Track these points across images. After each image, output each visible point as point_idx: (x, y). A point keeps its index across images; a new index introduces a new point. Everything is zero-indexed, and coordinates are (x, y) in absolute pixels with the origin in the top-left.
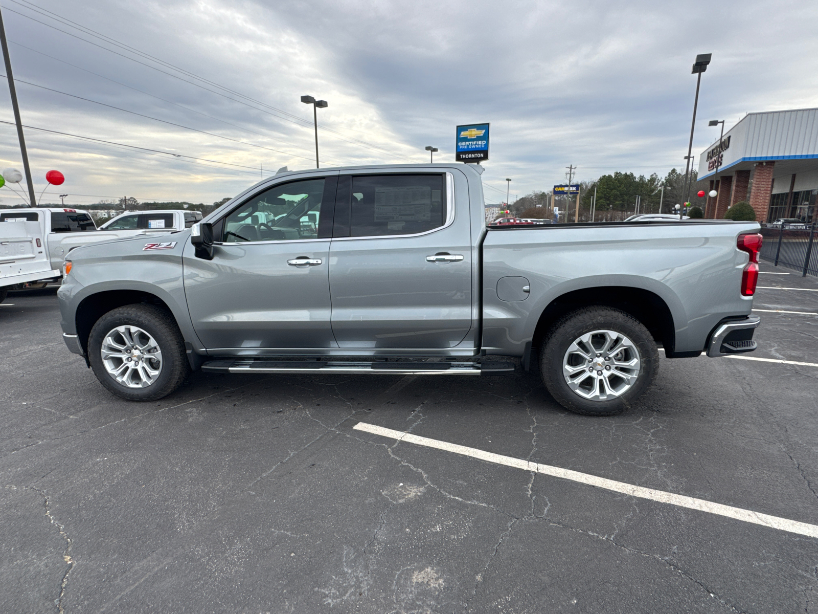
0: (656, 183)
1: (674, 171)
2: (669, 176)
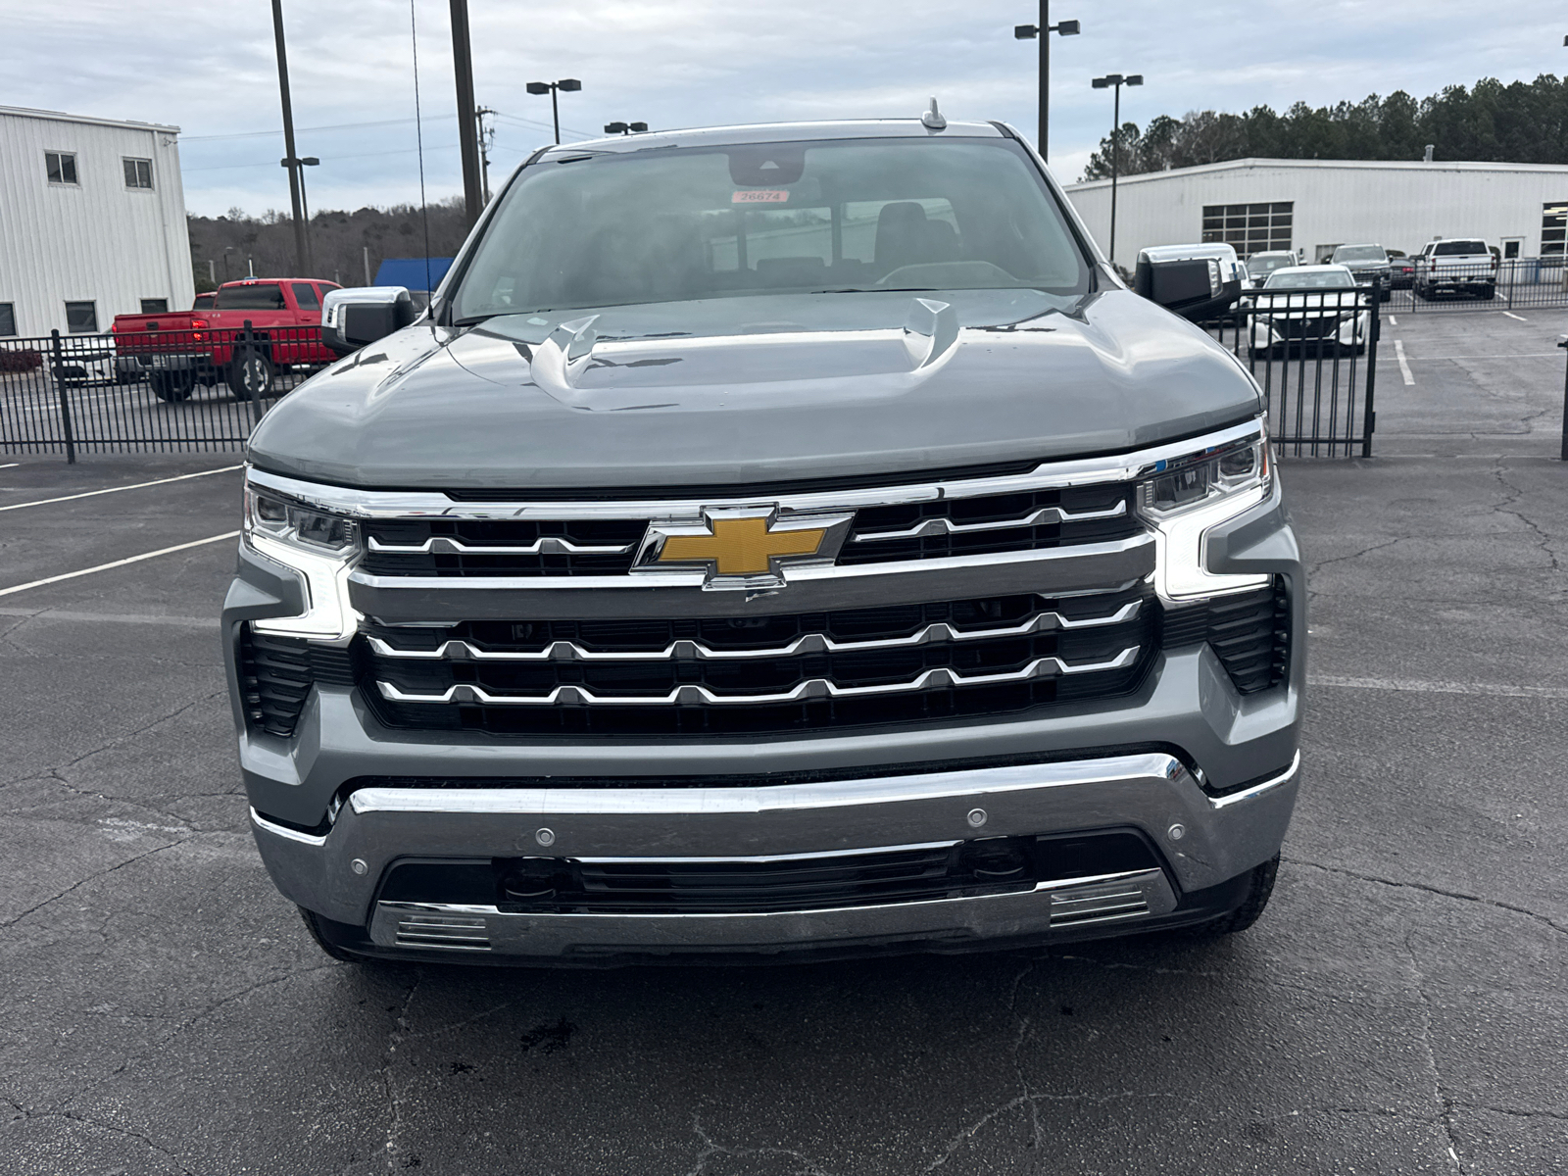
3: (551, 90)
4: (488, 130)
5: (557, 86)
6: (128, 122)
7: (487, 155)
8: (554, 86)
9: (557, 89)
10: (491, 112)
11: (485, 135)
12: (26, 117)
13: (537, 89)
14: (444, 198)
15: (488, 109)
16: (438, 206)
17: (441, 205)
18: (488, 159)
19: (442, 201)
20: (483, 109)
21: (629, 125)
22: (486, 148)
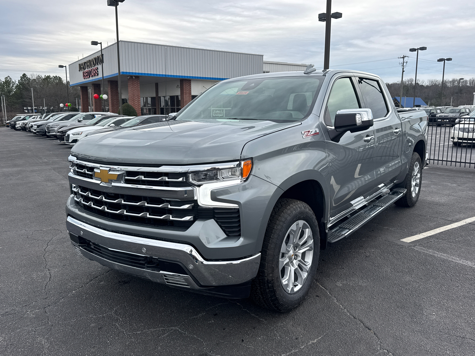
0: (11, 85)
1: (24, 75)
2: (21, 79)
3: (417, 50)
4: (405, 62)
5: (419, 49)
6: (302, 64)
7: (404, 69)
8: (418, 49)
9: (419, 50)
10: (407, 57)
11: (404, 63)
12: (275, 64)
13: (412, 50)
14: (398, 81)
15: (406, 56)
16: (396, 83)
17: (397, 83)
18: (404, 70)
19: (398, 82)
20: (405, 56)
21: (446, 59)
22: (404, 67)
